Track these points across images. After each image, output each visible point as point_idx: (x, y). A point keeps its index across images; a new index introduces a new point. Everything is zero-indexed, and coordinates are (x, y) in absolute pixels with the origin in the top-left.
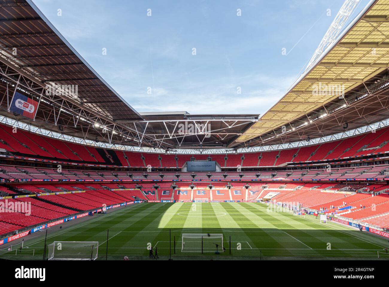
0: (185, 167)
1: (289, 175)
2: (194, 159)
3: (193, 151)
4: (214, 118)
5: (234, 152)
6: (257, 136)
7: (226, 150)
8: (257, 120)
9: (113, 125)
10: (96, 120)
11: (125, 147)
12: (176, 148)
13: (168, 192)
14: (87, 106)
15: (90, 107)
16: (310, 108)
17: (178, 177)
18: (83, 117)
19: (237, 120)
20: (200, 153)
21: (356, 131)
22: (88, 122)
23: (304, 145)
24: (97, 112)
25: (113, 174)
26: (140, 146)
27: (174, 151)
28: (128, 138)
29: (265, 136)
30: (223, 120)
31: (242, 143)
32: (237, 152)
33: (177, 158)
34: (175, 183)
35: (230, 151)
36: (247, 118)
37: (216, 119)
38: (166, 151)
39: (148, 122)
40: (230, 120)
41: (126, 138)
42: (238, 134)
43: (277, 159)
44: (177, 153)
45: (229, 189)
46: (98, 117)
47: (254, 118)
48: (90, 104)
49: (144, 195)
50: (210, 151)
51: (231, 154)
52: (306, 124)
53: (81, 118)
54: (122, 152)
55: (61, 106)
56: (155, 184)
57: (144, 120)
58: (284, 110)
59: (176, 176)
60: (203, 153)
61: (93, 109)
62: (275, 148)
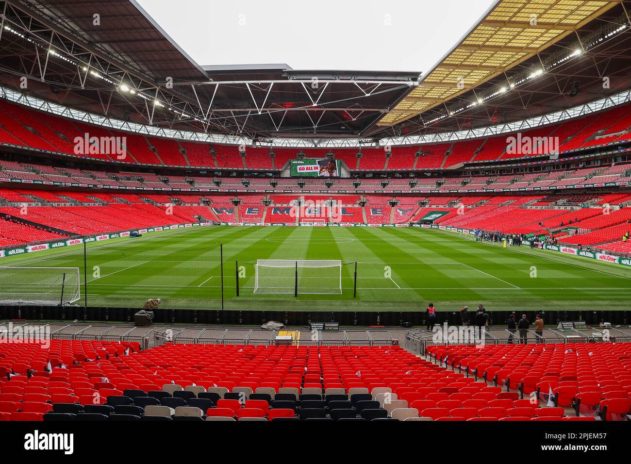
0: (286, 169)
1: (465, 183)
2: (303, 155)
3: (301, 142)
4: (337, 78)
5: (374, 144)
6: (414, 115)
7: (360, 140)
8: (416, 83)
9: (156, 89)
10: (122, 78)
11: (180, 133)
12: (271, 137)
13: (257, 210)
14: (103, 50)
15: (109, 53)
16: (514, 60)
17: (274, 187)
18: (95, 71)
19: (381, 83)
20: (313, 146)
21: (586, 107)
22: (107, 80)
23: (495, 133)
24: (122, 62)
25: (160, 180)
26: (206, 131)
27: (268, 142)
28: (183, 115)
29: (429, 114)
30: (355, 82)
31: (388, 129)
32: (379, 144)
33: (273, 153)
34: (268, 196)
35: (367, 142)
36: (398, 78)
37: (341, 80)
38: (254, 141)
39: (218, 83)
40: (367, 82)
41: (180, 115)
42: (382, 111)
43: (447, 156)
44: (273, 145)
45: (363, 206)
46: (126, 71)
47: (410, 79)
48: (106, 46)
49: (214, 214)
50: (331, 142)
51: (368, 148)
52: (503, 90)
53: (92, 73)
54: (177, 142)
55: (49, 45)
56: (233, 197)
57: (211, 79)
58: (466, 63)
59: (271, 184)
60: (318, 146)
61: (114, 56)
62: (445, 137)
